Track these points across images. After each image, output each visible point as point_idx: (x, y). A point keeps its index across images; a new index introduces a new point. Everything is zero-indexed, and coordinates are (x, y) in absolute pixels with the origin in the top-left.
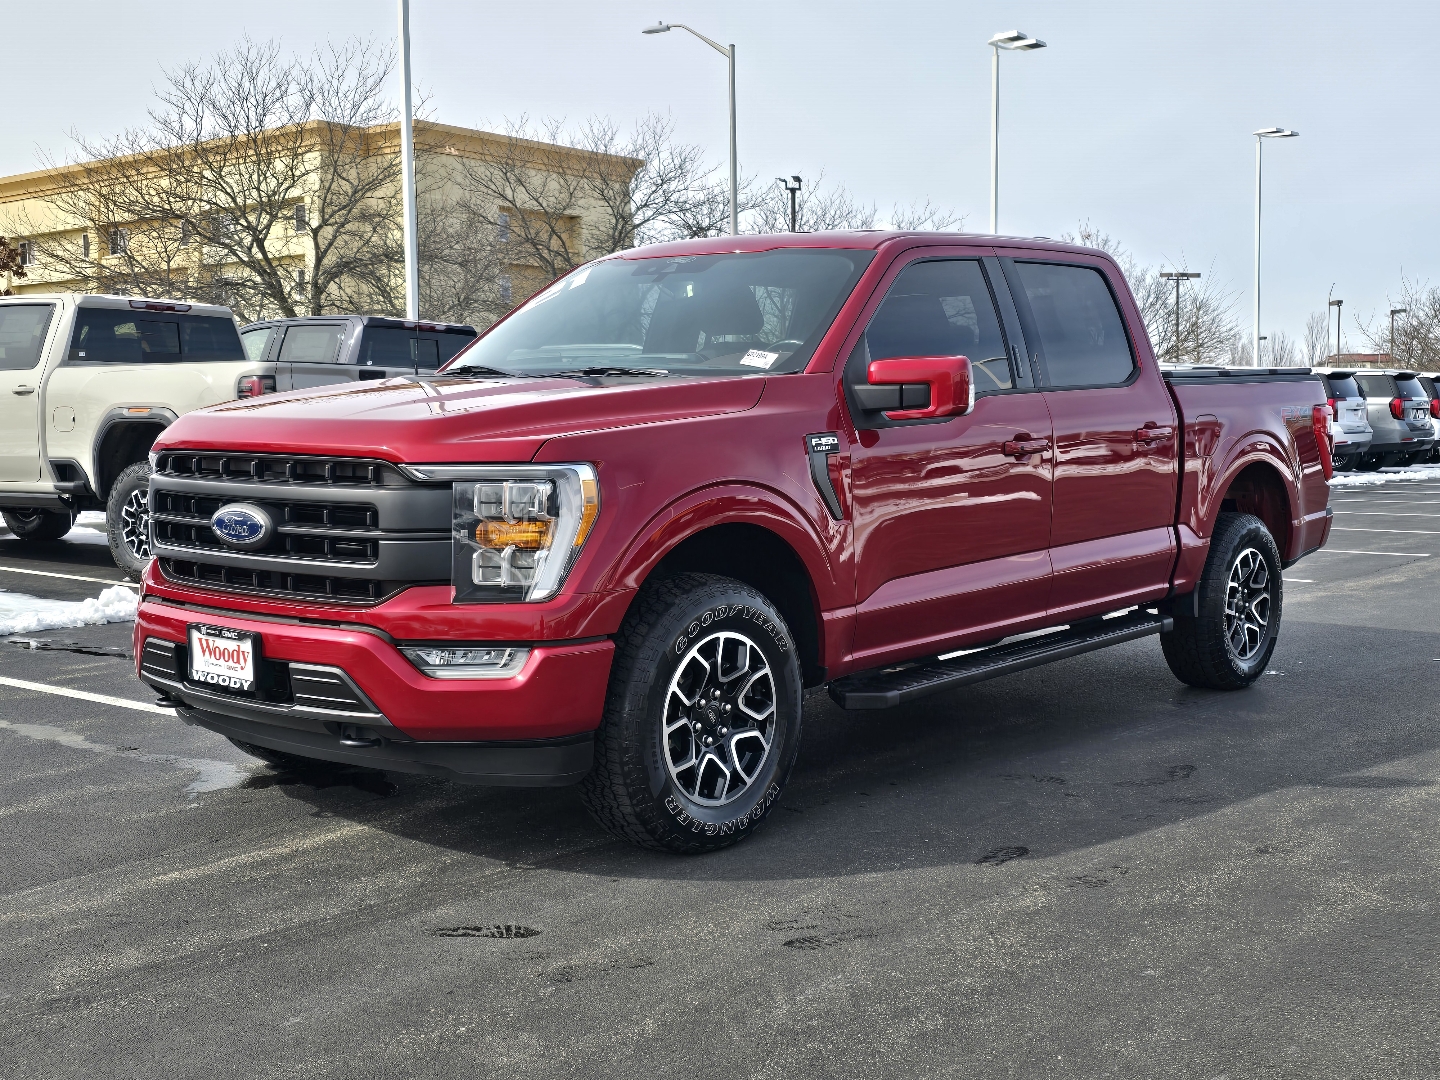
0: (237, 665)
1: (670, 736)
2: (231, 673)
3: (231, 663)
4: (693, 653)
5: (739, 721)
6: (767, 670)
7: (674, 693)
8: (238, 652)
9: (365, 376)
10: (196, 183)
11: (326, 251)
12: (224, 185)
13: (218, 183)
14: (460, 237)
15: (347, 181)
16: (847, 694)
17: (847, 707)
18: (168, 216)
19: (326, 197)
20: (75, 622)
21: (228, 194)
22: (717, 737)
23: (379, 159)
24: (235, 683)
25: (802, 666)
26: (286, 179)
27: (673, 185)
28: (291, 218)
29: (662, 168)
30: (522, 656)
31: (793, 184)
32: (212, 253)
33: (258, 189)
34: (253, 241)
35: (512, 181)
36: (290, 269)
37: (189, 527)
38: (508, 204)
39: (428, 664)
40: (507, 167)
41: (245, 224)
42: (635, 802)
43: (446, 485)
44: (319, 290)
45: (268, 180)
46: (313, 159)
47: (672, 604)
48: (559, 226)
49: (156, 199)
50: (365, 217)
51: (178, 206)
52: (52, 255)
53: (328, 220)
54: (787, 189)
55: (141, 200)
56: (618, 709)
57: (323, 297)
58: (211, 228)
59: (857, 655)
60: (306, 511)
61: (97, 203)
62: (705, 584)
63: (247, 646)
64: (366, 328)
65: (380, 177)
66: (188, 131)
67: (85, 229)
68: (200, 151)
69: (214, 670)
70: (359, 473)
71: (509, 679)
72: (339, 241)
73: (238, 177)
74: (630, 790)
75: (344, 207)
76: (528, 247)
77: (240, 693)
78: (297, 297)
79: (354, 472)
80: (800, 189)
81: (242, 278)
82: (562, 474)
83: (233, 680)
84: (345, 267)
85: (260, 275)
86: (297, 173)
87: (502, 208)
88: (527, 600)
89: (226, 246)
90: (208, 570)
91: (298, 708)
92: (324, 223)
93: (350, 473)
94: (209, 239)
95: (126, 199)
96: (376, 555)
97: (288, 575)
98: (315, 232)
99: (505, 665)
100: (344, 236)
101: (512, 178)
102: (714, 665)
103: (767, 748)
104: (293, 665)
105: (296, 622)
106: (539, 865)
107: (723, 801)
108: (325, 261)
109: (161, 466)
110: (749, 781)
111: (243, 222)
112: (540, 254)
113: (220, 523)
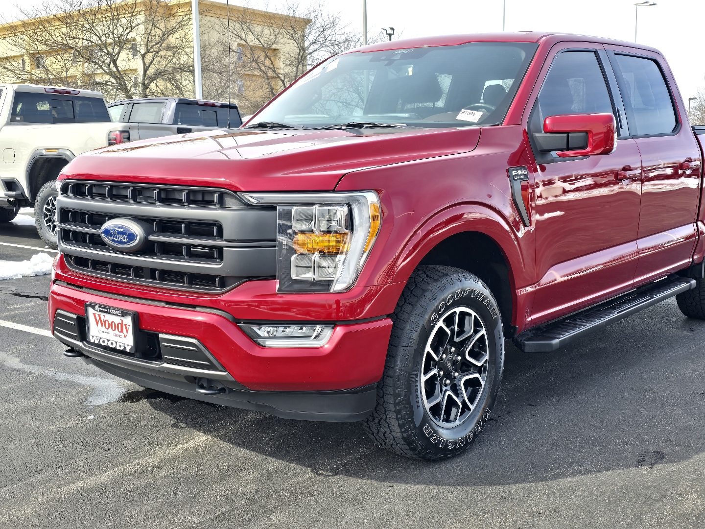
0: (121, 334)
1: (426, 382)
2: (117, 339)
3: (116, 332)
4: (440, 323)
5: (466, 367)
6: (483, 332)
7: (428, 352)
8: (122, 325)
9: (180, 131)
10: (80, 30)
11: (149, 66)
12: (95, 31)
13: (91, 30)
14: (219, 59)
15: (160, 29)
16: (526, 342)
17: (526, 351)
18: (66, 48)
19: (148, 38)
20: (17, 275)
21: (97, 35)
22: (452, 378)
23: (176, 18)
24: (120, 346)
25: (504, 328)
26: (127, 28)
27: (328, 32)
28: (130, 49)
29: (323, 23)
30: (328, 332)
31: (391, 32)
32: (88, 67)
33: (113, 33)
34: (111, 60)
35: (245, 30)
36: (130, 76)
37: (85, 234)
38: (244, 43)
39: (259, 336)
40: (242, 22)
41: (107, 52)
42: (403, 430)
43: (272, 208)
44: (146, 87)
45: (118, 28)
46: (141, 18)
47: (427, 290)
48: (270, 54)
49: (59, 38)
50: (168, 48)
51: (71, 42)
52: (5, 68)
53: (150, 49)
54: (387, 34)
55: (51, 39)
56: (392, 366)
57: (148, 90)
58: (87, 55)
59: (534, 317)
60: (168, 226)
61: (28, 40)
62: (447, 275)
63: (128, 321)
64: (178, 104)
65: (177, 27)
66: (75, 2)
67: (22, 56)
68: (83, 14)
69: (105, 336)
70: (207, 198)
71: (320, 348)
72: (156, 61)
73: (102, 26)
74: (400, 422)
75: (158, 43)
76: (254, 64)
77: (123, 352)
78: (133, 90)
79: (203, 197)
80: (393, 34)
81: (105, 81)
82: (356, 200)
83: (118, 344)
84: (159, 74)
85: (115, 79)
86: (133, 25)
87: (239, 45)
88: (331, 291)
89: (96, 63)
90: (98, 264)
91: (165, 365)
92: (148, 51)
93: (200, 198)
94: (87, 59)
95: (43, 38)
96: (221, 257)
97: (156, 270)
98: (143, 56)
99: (317, 337)
100: (158, 58)
101: (245, 28)
102: (452, 331)
103: (483, 384)
104: (161, 336)
105: (164, 304)
106: (335, 472)
107: (457, 423)
108: (148, 72)
109: (64, 190)
110: (472, 407)
111: (105, 51)
112: (260, 68)
113: (107, 232)
